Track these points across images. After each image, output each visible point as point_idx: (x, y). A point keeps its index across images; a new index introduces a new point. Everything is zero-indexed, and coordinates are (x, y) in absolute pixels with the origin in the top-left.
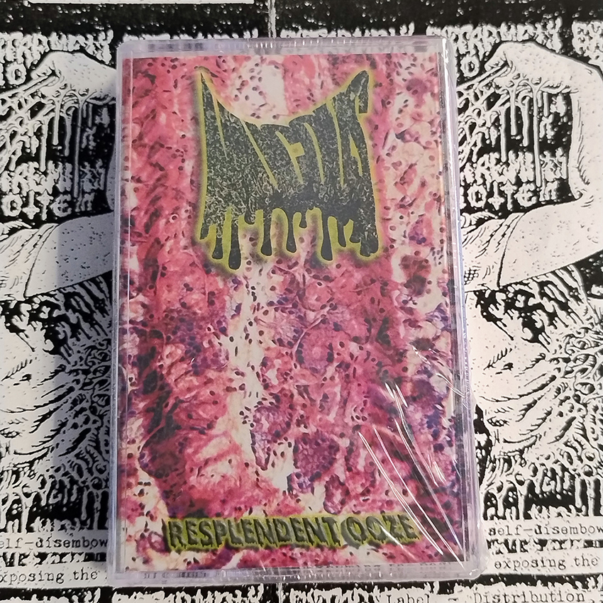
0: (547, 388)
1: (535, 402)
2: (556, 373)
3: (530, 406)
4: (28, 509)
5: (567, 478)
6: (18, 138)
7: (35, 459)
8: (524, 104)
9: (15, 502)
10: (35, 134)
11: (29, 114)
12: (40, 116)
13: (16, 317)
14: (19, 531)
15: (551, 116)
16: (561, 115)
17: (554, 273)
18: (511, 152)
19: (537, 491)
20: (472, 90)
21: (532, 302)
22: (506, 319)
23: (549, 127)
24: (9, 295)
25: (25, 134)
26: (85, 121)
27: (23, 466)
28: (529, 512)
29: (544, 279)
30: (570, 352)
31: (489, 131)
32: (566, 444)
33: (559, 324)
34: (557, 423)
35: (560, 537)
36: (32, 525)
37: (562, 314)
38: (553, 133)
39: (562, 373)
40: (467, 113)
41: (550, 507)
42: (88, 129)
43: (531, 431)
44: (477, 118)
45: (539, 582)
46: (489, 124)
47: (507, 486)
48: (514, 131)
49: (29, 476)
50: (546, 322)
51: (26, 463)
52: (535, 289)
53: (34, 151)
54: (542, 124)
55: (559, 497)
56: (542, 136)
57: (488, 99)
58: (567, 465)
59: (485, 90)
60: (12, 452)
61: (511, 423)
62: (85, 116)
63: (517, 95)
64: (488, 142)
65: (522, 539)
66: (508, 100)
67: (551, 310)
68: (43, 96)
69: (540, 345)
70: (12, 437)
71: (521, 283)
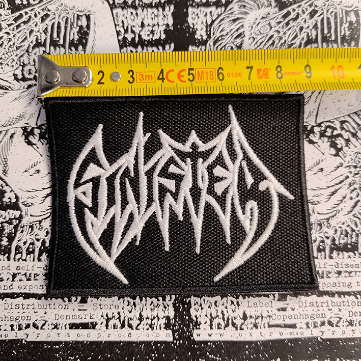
0: (343, 183)
1: (336, 191)
2: (349, 174)
3: (333, 193)
4: (39, 248)
5: (354, 236)
6: (34, 33)
7: (43, 219)
8: (332, 16)
9: (30, 244)
10: (44, 31)
11: (40, 20)
12: (47, 22)
13: (31, 136)
14: (33, 261)
15: (348, 23)
16: (354, 22)
17: (349, 115)
18: (324, 44)
19: (337, 242)
20: (300, 8)
21: (335, 133)
22: (320, 142)
23: (347, 29)
24: (27, 124)
25: (38, 31)
26: (72, 24)
27: (36, 223)
28: (332, 255)
29: (343, 119)
30: (357, 162)
31: (311, 32)
32: (354, 216)
33: (351, 146)
34: (349, 204)
35: (349, 269)
36: (41, 257)
37: (353, 140)
38: (349, 33)
39: (352, 175)
40: (298, 21)
41: (344, 252)
42: (74, 29)
43: (334, 208)
44: (304, 24)
45: (336, 295)
46: (311, 27)
47: (319, 239)
48: (326, 31)
49: (39, 229)
50: (344, 145)
51: (37, 221)
52: (337, 125)
53: (43, 42)
54: (343, 27)
55: (349, 246)
56: (342, 34)
57: (311, 13)
58: (354, 228)
59: (308, 8)
60: (29, 215)
61: (322, 203)
62: (72, 22)
63: (328, 11)
64: (310, 38)
65: (327, 270)
66: (322, 13)
67: (346, 138)
68: (49, 10)
69: (340, 158)
70: (29, 206)
71: (329, 121)
